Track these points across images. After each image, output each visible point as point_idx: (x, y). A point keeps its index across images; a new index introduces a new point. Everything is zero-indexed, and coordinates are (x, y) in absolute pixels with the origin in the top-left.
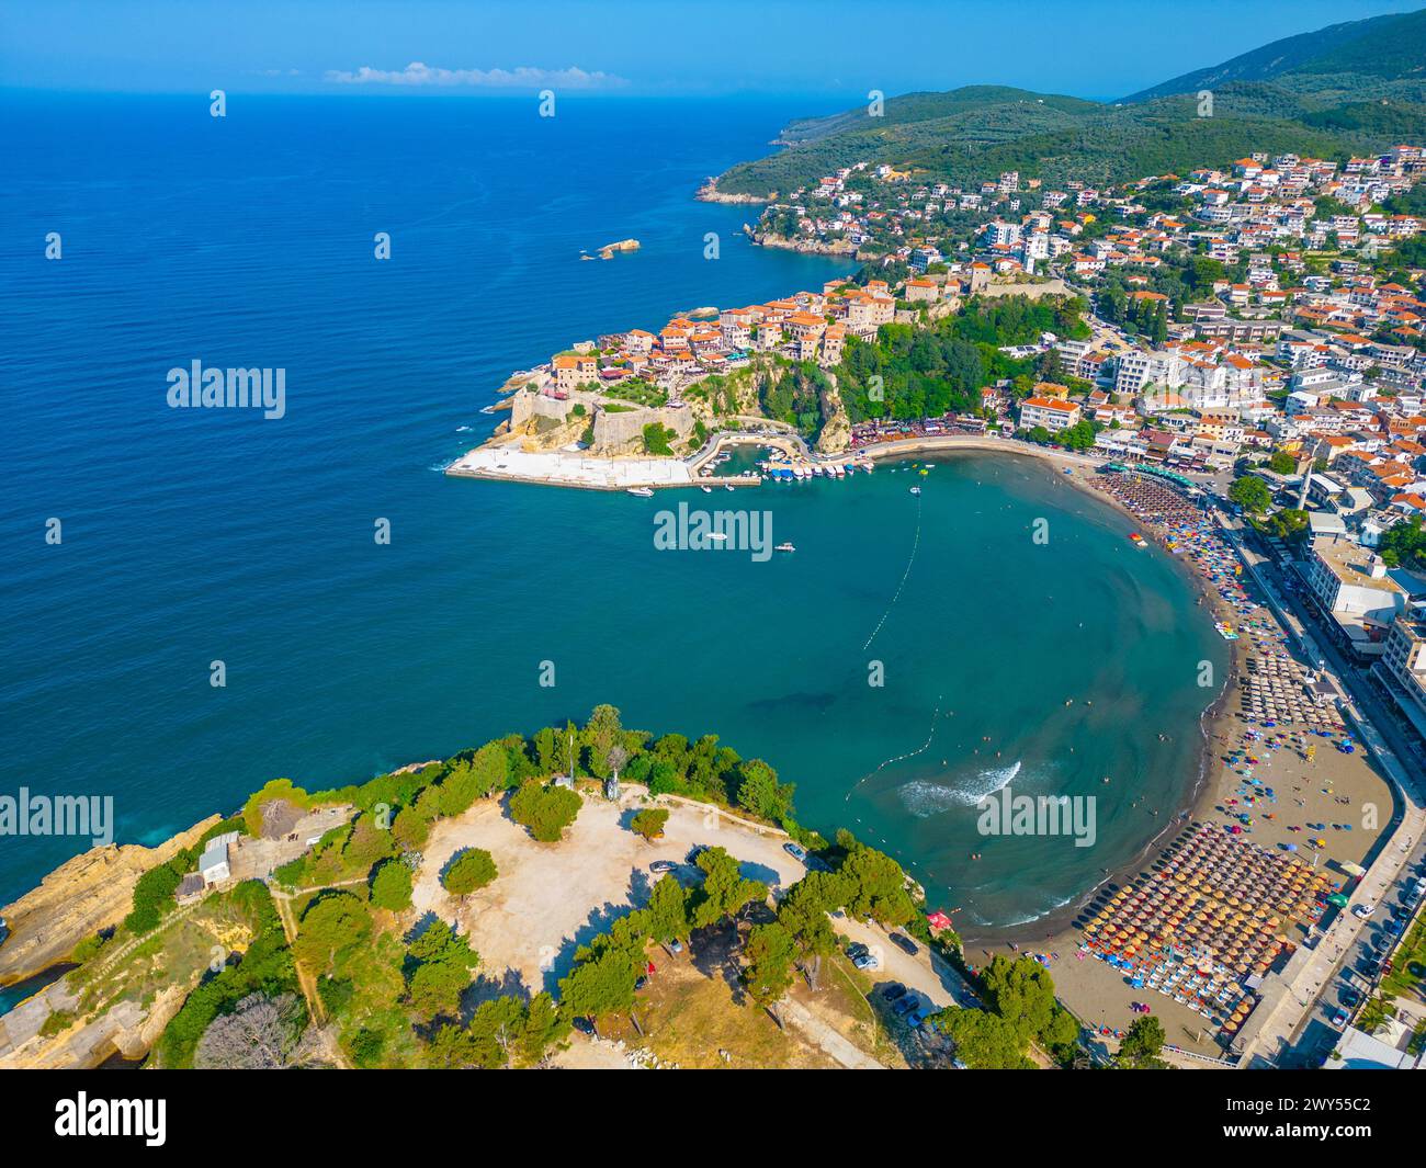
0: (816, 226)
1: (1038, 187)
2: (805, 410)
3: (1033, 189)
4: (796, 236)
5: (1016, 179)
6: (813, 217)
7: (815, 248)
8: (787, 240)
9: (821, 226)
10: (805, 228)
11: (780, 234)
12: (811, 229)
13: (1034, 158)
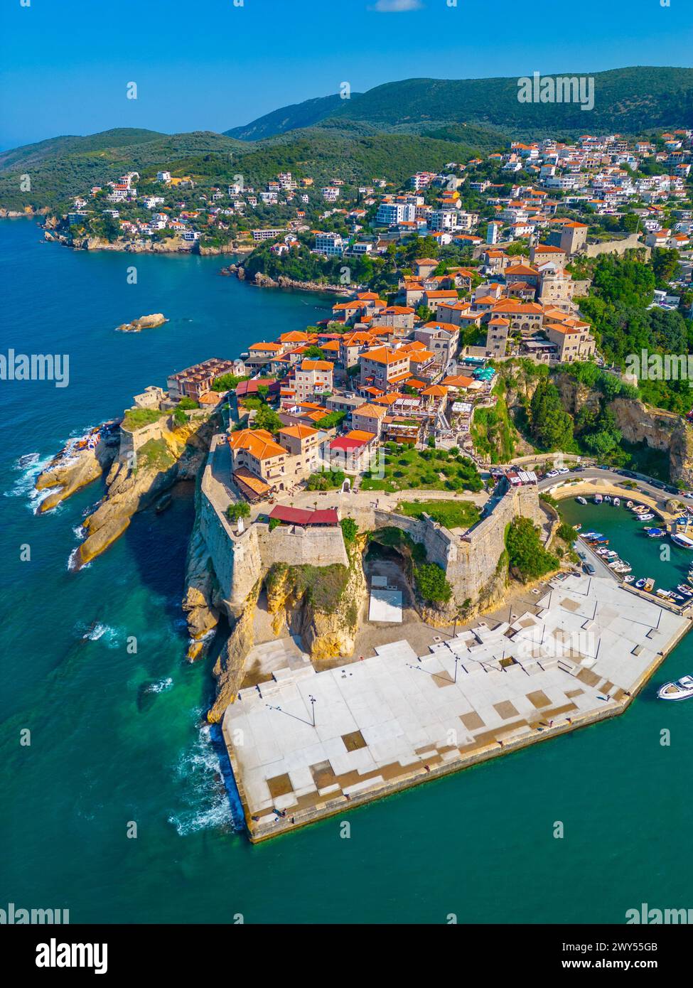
0: (137, 226)
1: (312, 184)
2: (594, 430)
3: (308, 186)
4: (120, 238)
5: (290, 178)
6: (132, 220)
7: (148, 248)
8: (111, 242)
9: (144, 227)
10: (128, 230)
11: (101, 237)
12: (134, 230)
13: (291, 162)
